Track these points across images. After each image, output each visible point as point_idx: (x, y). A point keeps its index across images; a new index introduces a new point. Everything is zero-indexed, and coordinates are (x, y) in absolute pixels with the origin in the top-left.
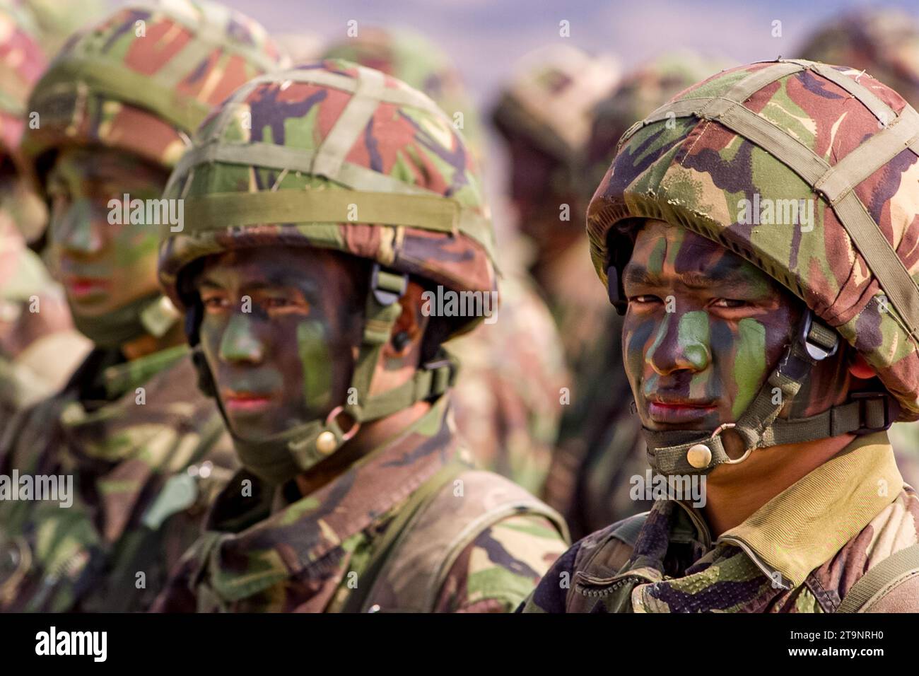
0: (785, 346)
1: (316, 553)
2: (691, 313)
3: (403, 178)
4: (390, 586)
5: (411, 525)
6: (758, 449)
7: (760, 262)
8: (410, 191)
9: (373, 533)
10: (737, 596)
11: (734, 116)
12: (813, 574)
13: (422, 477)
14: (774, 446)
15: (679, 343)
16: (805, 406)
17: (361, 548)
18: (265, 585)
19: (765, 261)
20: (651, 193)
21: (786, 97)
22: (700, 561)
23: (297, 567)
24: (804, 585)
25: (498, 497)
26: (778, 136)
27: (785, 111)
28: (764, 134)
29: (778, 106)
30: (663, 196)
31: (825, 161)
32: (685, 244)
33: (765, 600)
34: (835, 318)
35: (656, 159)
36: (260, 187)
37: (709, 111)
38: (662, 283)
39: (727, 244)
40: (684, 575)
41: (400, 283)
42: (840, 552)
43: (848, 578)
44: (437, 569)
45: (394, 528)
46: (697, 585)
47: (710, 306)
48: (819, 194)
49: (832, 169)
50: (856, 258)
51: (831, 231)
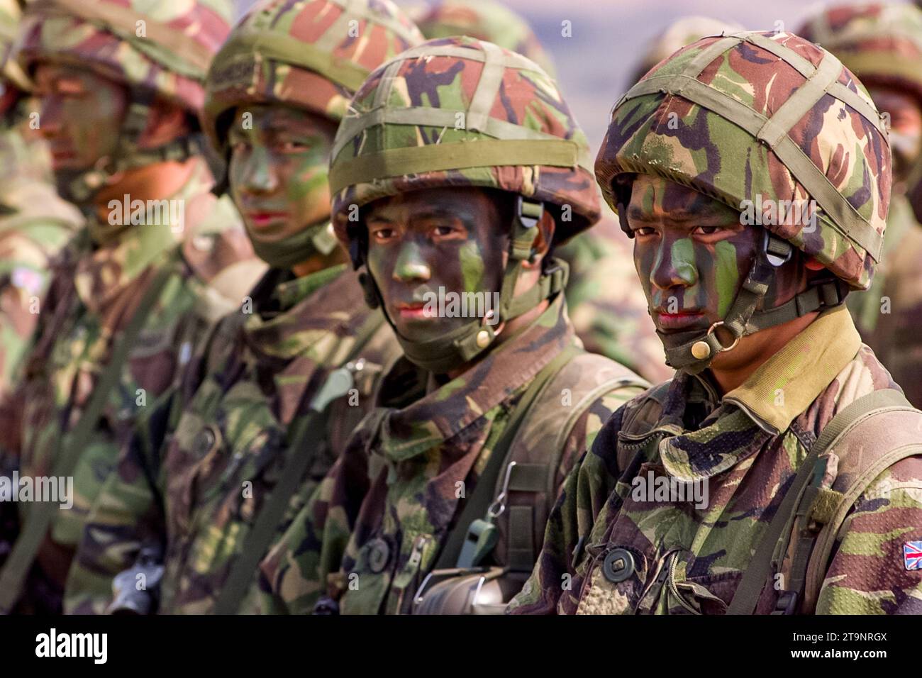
0: (751, 259)
1: (465, 422)
2: (679, 241)
3: (533, 127)
4: (523, 446)
5: (537, 398)
6: (744, 336)
7: (724, 199)
8: (539, 137)
9: (508, 405)
10: (738, 442)
11: (691, 90)
12: (794, 421)
13: (546, 361)
14: (756, 332)
15: (673, 265)
16: (774, 299)
17: (499, 417)
18: (425, 448)
19: (727, 199)
20: (635, 157)
21: (729, 68)
22: (710, 417)
23: (450, 434)
24: (789, 429)
25: (606, 373)
26: (725, 101)
27: (729, 80)
28: (715, 101)
29: (724, 77)
30: (646, 158)
31: (763, 116)
32: (667, 189)
33: (760, 443)
34: (786, 233)
35: (637, 129)
36: (426, 142)
37: (671, 88)
38: (655, 219)
39: (698, 189)
40: (698, 429)
41: (538, 210)
42: (814, 403)
43: (821, 421)
44: (561, 431)
45: (524, 401)
46: (707, 436)
47: (693, 234)
48: (761, 142)
49: (769, 121)
50: (796, 186)
51: (773, 169)
